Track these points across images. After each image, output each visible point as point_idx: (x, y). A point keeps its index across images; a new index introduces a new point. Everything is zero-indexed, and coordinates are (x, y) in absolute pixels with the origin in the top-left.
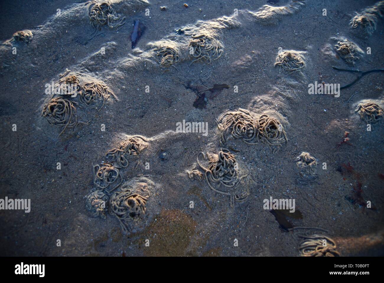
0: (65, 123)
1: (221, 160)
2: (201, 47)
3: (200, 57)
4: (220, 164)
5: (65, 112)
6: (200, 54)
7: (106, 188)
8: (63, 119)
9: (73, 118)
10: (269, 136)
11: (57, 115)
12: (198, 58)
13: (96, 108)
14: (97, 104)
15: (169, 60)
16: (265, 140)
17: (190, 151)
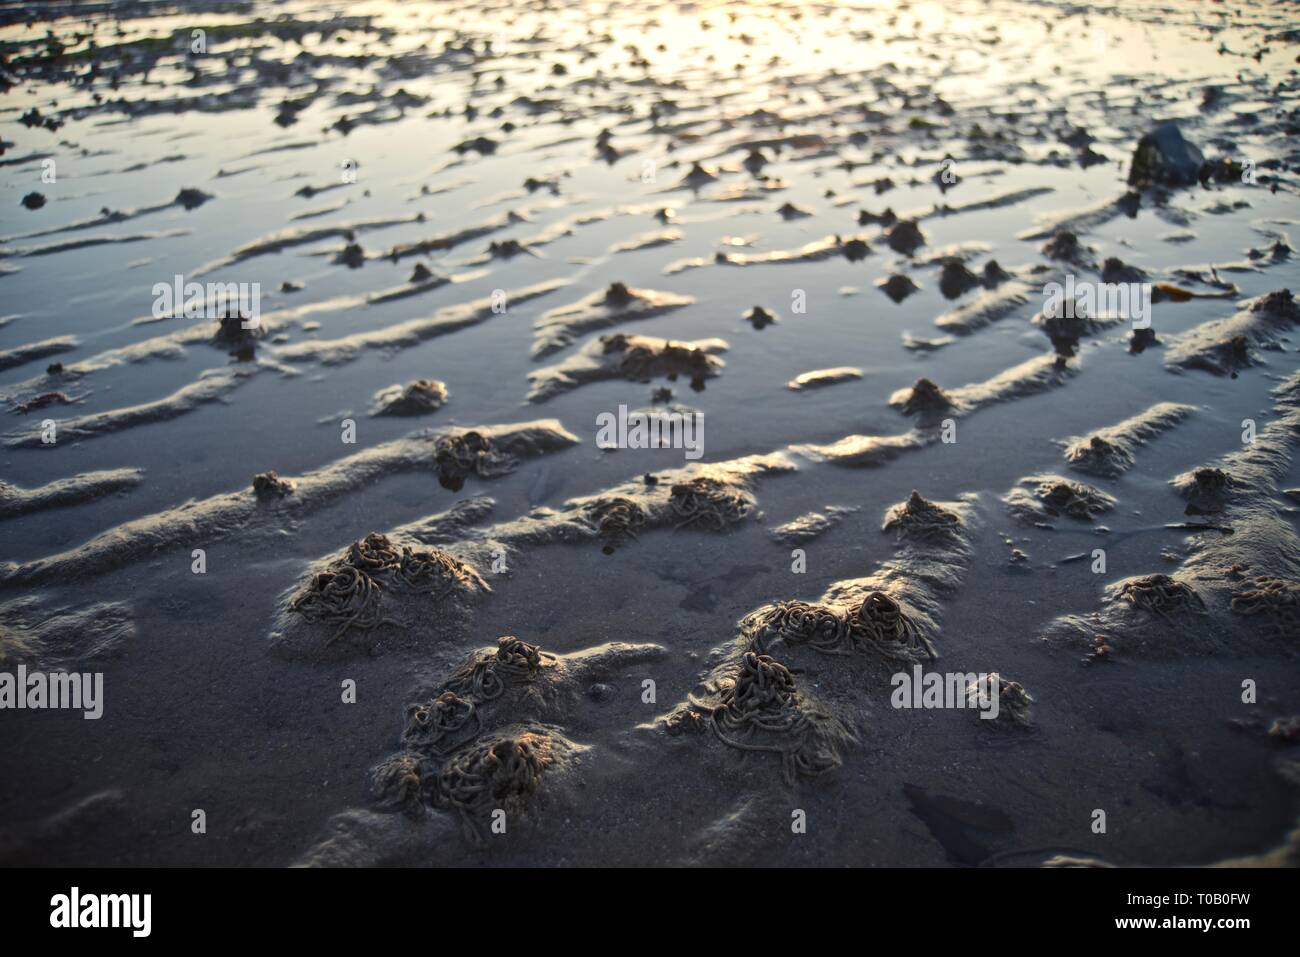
0: (350, 614)
1: (751, 669)
2: (698, 495)
3: (696, 514)
4: (747, 679)
5: (353, 592)
6: (696, 508)
7: (435, 744)
8: (346, 607)
9: (372, 610)
10: (876, 630)
11: (332, 596)
12: (689, 517)
13: (433, 593)
14: (436, 583)
15: (620, 516)
16: (869, 645)
17: (670, 684)
